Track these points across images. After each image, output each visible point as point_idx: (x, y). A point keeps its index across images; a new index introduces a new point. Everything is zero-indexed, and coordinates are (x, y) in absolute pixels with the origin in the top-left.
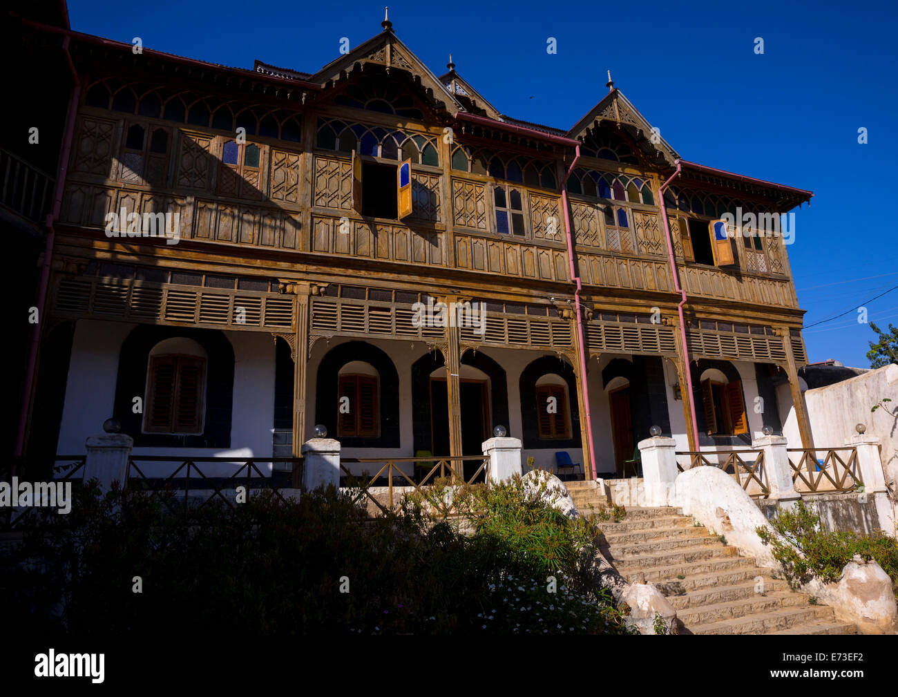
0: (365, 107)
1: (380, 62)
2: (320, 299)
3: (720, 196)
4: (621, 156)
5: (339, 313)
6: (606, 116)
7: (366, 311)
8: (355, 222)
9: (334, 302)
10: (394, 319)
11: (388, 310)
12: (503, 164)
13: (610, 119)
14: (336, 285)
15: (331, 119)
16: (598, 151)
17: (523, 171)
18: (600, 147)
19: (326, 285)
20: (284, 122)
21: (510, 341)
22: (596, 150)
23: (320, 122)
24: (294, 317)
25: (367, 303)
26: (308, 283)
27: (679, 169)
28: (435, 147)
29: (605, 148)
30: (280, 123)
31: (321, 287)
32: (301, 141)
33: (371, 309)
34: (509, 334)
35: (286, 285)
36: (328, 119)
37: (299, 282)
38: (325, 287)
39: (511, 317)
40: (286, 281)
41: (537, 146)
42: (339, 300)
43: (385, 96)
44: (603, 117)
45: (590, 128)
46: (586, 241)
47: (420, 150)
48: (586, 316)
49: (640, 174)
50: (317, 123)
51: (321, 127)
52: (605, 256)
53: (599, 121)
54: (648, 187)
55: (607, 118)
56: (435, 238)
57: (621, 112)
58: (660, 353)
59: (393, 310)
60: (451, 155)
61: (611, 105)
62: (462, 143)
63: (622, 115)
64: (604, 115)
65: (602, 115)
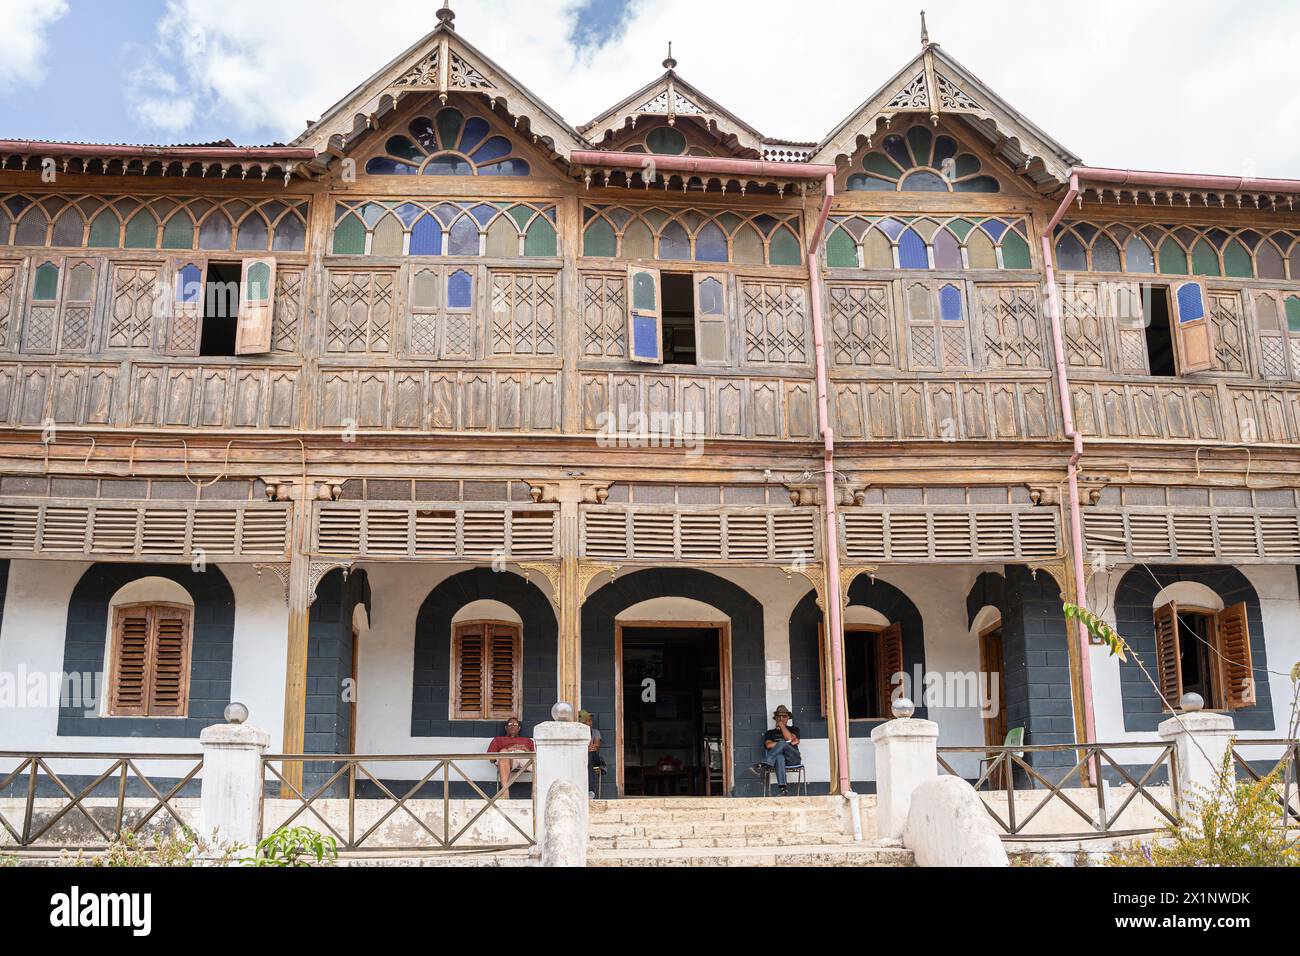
0: (420, 170)
1: (428, 87)
2: (333, 505)
3: (1201, 229)
4: (957, 180)
5: (363, 526)
6: (905, 104)
7: (412, 520)
8: (395, 372)
9: (356, 507)
10: (460, 528)
11: (452, 514)
13: (915, 110)
14: (359, 480)
15: (359, 201)
16: (903, 178)
17: (731, 239)
18: (907, 168)
19: (341, 481)
20: (279, 218)
21: (684, 553)
22: (900, 173)
23: (340, 209)
24: (288, 536)
25: (412, 506)
26: (312, 481)
27: (1075, 186)
28: (552, 223)
29: (920, 168)
30: (272, 222)
31: (333, 486)
32: (307, 246)
33: (420, 514)
34: (683, 540)
35: (276, 486)
36: (352, 202)
37: (296, 480)
38: (341, 486)
39: (689, 511)
40: (276, 481)
41: (743, 189)
42: (364, 506)
43: (457, 146)
44: (899, 108)
45: (867, 134)
46: (862, 357)
47: (522, 230)
48: (850, 499)
49: (1001, 209)
50: (333, 212)
51: (341, 218)
52: (901, 381)
53: (888, 116)
54: (1021, 234)
55: (910, 108)
56: (543, 383)
57: (943, 90)
58: (1018, 558)
59: (460, 514)
60: (582, 232)
61: (919, 81)
62: (605, 206)
63: (944, 95)
64: (901, 104)
65: (896, 104)
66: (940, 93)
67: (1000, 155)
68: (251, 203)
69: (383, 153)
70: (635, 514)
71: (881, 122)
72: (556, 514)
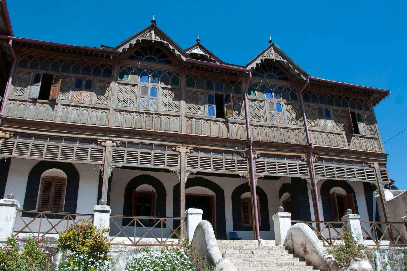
0: (143, 60)
1: (149, 39)
2: (117, 149)
4: (278, 77)
5: (125, 155)
6: (267, 57)
7: (139, 154)
8: (136, 113)
9: (123, 150)
10: (152, 158)
11: (150, 154)
12: (213, 83)
13: (270, 58)
14: (125, 142)
15: (127, 66)
16: (266, 75)
17: (224, 86)
18: (267, 73)
19: (120, 142)
20: (104, 68)
21: (213, 169)
22: (265, 74)
23: (121, 68)
24: (104, 157)
25: (139, 151)
26: (111, 141)
27: (308, 81)
28: (178, 77)
29: (269, 73)
30: (102, 69)
31: (117, 143)
32: (112, 77)
33: (142, 153)
34: (213, 165)
35: (101, 142)
36: (125, 67)
37: (107, 141)
38: (119, 143)
39: (214, 157)
40: (101, 141)
41: (229, 73)
42: (126, 150)
43: (153, 54)
44: (266, 57)
45: (259, 63)
46: (258, 120)
47: (170, 78)
48: (256, 157)
49: (289, 85)
50: (119, 68)
51: (122, 70)
52: (268, 127)
53: (263, 59)
54: (294, 92)
55: (268, 58)
56: (176, 119)
57: (276, 54)
58: (299, 176)
59: (153, 154)
60: (186, 80)
61: (270, 52)
62: (192, 74)
63: (276, 56)
64: (266, 56)
65: (265, 56)
66: (275, 55)
67: (288, 72)
68: (97, 64)
69: (133, 55)
70: (200, 157)
71: (262, 60)
72: (179, 156)
